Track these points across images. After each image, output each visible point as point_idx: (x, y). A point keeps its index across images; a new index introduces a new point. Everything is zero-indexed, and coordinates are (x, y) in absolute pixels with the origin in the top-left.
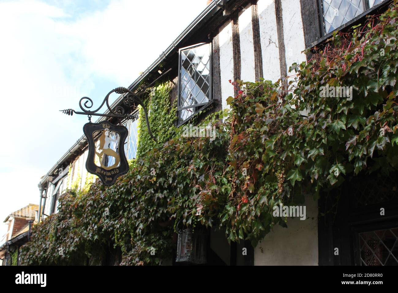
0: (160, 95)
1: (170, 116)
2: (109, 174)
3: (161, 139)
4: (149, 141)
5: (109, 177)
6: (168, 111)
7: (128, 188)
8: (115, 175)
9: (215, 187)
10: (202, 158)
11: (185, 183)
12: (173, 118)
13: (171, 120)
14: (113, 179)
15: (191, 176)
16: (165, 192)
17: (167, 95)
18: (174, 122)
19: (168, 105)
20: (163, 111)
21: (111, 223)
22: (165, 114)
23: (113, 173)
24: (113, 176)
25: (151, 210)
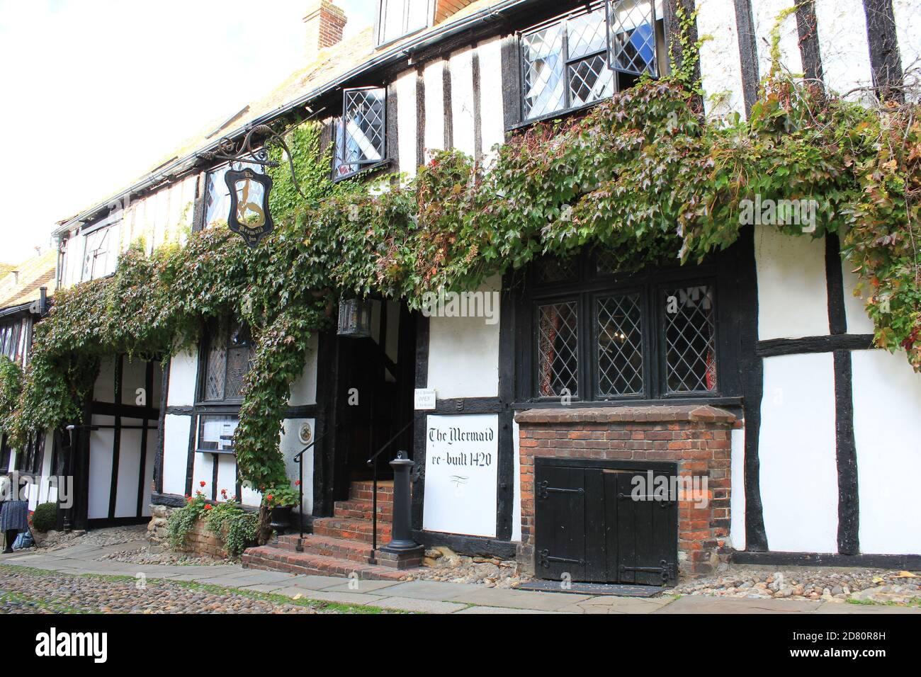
0: (304, 136)
1: (320, 166)
2: (253, 233)
3: (309, 193)
4: (288, 194)
5: (252, 236)
6: (317, 159)
7: (264, 249)
8: (259, 234)
9: (400, 257)
10: (381, 225)
11: (357, 249)
12: (325, 169)
13: (323, 171)
14: (257, 239)
15: (364, 242)
16: (323, 257)
17: (315, 139)
18: (326, 174)
19: (317, 152)
20: (308, 158)
21: (234, 291)
22: (313, 162)
23: (257, 232)
24: (257, 236)
25: (305, 278)
